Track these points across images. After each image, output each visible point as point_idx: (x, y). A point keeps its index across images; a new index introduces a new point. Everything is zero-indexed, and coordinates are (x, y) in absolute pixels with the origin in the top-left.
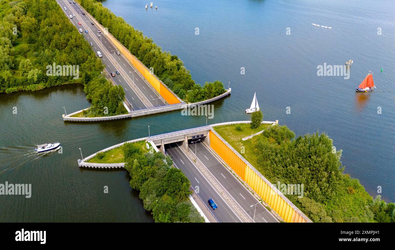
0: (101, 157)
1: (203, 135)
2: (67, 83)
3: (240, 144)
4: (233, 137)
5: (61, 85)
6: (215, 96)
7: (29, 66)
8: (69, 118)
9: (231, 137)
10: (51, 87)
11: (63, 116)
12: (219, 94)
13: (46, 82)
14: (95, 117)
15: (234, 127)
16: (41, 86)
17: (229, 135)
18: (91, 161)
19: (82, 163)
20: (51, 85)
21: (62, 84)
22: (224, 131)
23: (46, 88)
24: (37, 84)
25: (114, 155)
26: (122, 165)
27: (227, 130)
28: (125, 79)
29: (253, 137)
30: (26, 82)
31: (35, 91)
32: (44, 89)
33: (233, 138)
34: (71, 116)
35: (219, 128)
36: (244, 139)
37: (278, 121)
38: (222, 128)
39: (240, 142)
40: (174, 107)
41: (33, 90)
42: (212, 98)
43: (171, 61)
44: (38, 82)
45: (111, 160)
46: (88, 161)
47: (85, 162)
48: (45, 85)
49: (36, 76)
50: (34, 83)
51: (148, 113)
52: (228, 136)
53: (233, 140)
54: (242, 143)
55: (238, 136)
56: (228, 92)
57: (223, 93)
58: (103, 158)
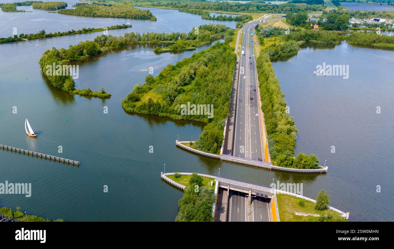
0: (177, 177)
1: (267, 196)
2: (198, 120)
4: (289, 208)
5: (193, 120)
6: (304, 168)
7: (180, 101)
8: (179, 144)
9: (287, 207)
11: (177, 141)
12: (311, 168)
14: (195, 149)
15: (298, 201)
17: (288, 205)
18: (170, 177)
19: (163, 176)
20: (187, 118)
21: (195, 120)
22: (286, 200)
23: (183, 119)
24: (178, 115)
25: (186, 179)
26: (183, 187)
27: (289, 200)
28: (246, 130)
29: (308, 216)
31: (175, 120)
32: (181, 120)
33: (288, 209)
34: (181, 143)
35: (283, 195)
36: (297, 214)
37: (349, 213)
38: (287, 197)
39: (292, 214)
40: (258, 163)
41: (174, 119)
42: (300, 168)
43: (284, 125)
45: (182, 182)
46: (168, 176)
47: (166, 176)
48: (183, 117)
50: (177, 114)
51: (235, 161)
52: (285, 205)
53: (286, 210)
54: (293, 216)
55: (296, 209)
56: (323, 169)
57: (316, 169)
58: (178, 178)
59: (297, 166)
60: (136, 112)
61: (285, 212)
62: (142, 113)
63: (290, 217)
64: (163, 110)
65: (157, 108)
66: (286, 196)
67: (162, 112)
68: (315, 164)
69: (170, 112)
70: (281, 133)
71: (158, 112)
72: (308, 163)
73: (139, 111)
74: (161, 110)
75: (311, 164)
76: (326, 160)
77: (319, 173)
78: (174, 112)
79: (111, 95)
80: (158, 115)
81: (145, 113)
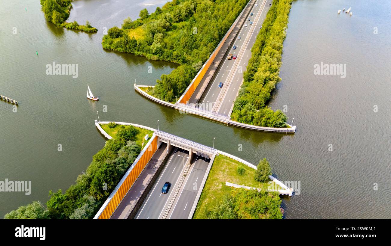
0: (112, 127)
2: (175, 62)
3: (219, 186)
4: (223, 175)
5: (170, 62)
6: (266, 125)
8: (138, 88)
9: (221, 174)
10: (163, 60)
11: (135, 84)
12: (274, 127)
13: (161, 55)
15: (239, 167)
16: (156, 57)
17: (224, 171)
19: (97, 124)
21: (172, 61)
22: (224, 164)
23: (159, 60)
30: (148, 51)
32: (156, 60)
33: (221, 176)
34: (140, 87)
35: (224, 158)
36: (228, 184)
38: (228, 161)
39: (222, 184)
41: (149, 59)
42: (260, 125)
44: (155, 53)
46: (102, 125)
47: (100, 125)
48: (159, 58)
49: (155, 48)
50: (153, 54)
52: (220, 172)
53: (218, 178)
54: (223, 186)
55: (230, 177)
56: (289, 129)
57: (281, 127)
58: (112, 129)
59: (257, 123)
60: (112, 49)
61: (215, 180)
62: (118, 51)
63: (218, 188)
64: (139, 48)
65: (133, 46)
66: (227, 159)
67: (138, 51)
68: (280, 122)
69: (147, 51)
70: (258, 81)
71: (134, 50)
72: (271, 120)
73: (116, 48)
74: (136, 48)
75: (275, 122)
76: (293, 119)
77: (284, 133)
78: (151, 51)
79: (97, 30)
80: (134, 54)
81: (121, 51)
